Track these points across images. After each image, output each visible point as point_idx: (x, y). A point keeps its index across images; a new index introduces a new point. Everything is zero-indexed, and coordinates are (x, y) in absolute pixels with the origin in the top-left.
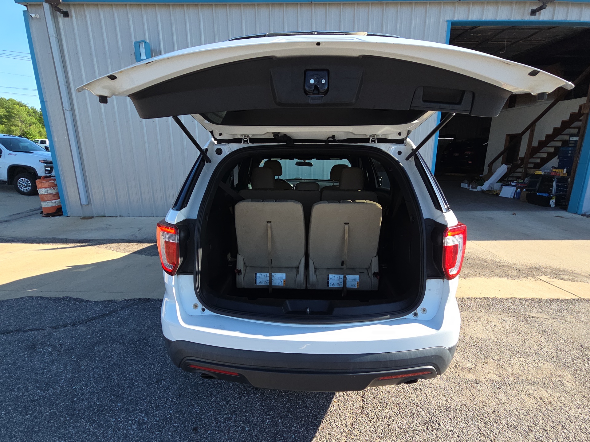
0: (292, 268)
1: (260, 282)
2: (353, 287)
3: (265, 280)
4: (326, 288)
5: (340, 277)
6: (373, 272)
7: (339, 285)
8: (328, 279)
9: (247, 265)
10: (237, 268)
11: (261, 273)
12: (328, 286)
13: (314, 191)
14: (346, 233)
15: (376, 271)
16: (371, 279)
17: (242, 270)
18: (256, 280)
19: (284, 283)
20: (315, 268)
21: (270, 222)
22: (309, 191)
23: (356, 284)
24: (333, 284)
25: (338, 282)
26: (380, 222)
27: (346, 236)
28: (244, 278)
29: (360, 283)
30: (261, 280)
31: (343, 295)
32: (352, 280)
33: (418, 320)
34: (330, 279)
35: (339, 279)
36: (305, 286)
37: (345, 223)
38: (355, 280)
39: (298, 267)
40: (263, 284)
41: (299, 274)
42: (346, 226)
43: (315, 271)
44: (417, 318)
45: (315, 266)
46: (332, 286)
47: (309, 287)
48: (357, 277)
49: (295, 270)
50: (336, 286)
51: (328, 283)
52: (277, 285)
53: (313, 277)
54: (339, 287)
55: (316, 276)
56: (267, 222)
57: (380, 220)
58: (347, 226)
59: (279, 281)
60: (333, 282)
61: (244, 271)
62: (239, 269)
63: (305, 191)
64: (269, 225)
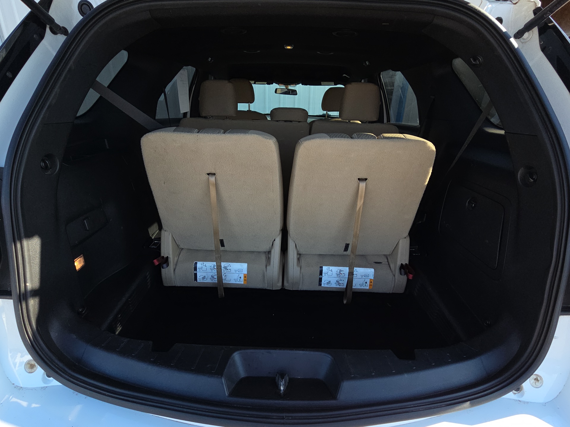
0: (259, 252)
1: (204, 278)
2: (362, 288)
3: (211, 274)
4: (318, 288)
5: (341, 271)
6: (399, 263)
7: (339, 284)
8: (321, 273)
9: (182, 246)
10: (162, 255)
11: (205, 263)
12: (320, 285)
13: (299, 122)
14: (359, 197)
15: (404, 263)
16: (394, 276)
17: (171, 257)
18: (196, 275)
19: (245, 280)
20: (299, 255)
21: (214, 174)
22: (291, 121)
23: (368, 283)
24: (329, 282)
25: (337, 279)
26: (426, 178)
27: (360, 203)
28: (174, 270)
29: (374, 282)
30: (204, 274)
31: (345, 302)
32: (362, 276)
33: (524, 402)
34: (323, 274)
35: (340, 273)
36: (280, 284)
37: (359, 179)
38: (366, 276)
39: (269, 252)
40: (209, 281)
41: (270, 264)
42: (360, 185)
43: (298, 259)
44: (522, 396)
45: (298, 252)
46: (326, 286)
47: (288, 287)
48: (370, 272)
49: (263, 258)
50: (334, 285)
51: (320, 280)
52: (233, 282)
53: (293, 269)
54: (338, 286)
55: (299, 268)
56: (208, 174)
57: (428, 173)
58: (363, 185)
59: (236, 276)
60: (329, 279)
61: (176, 259)
62: (165, 256)
63: (285, 121)
64: (212, 179)
